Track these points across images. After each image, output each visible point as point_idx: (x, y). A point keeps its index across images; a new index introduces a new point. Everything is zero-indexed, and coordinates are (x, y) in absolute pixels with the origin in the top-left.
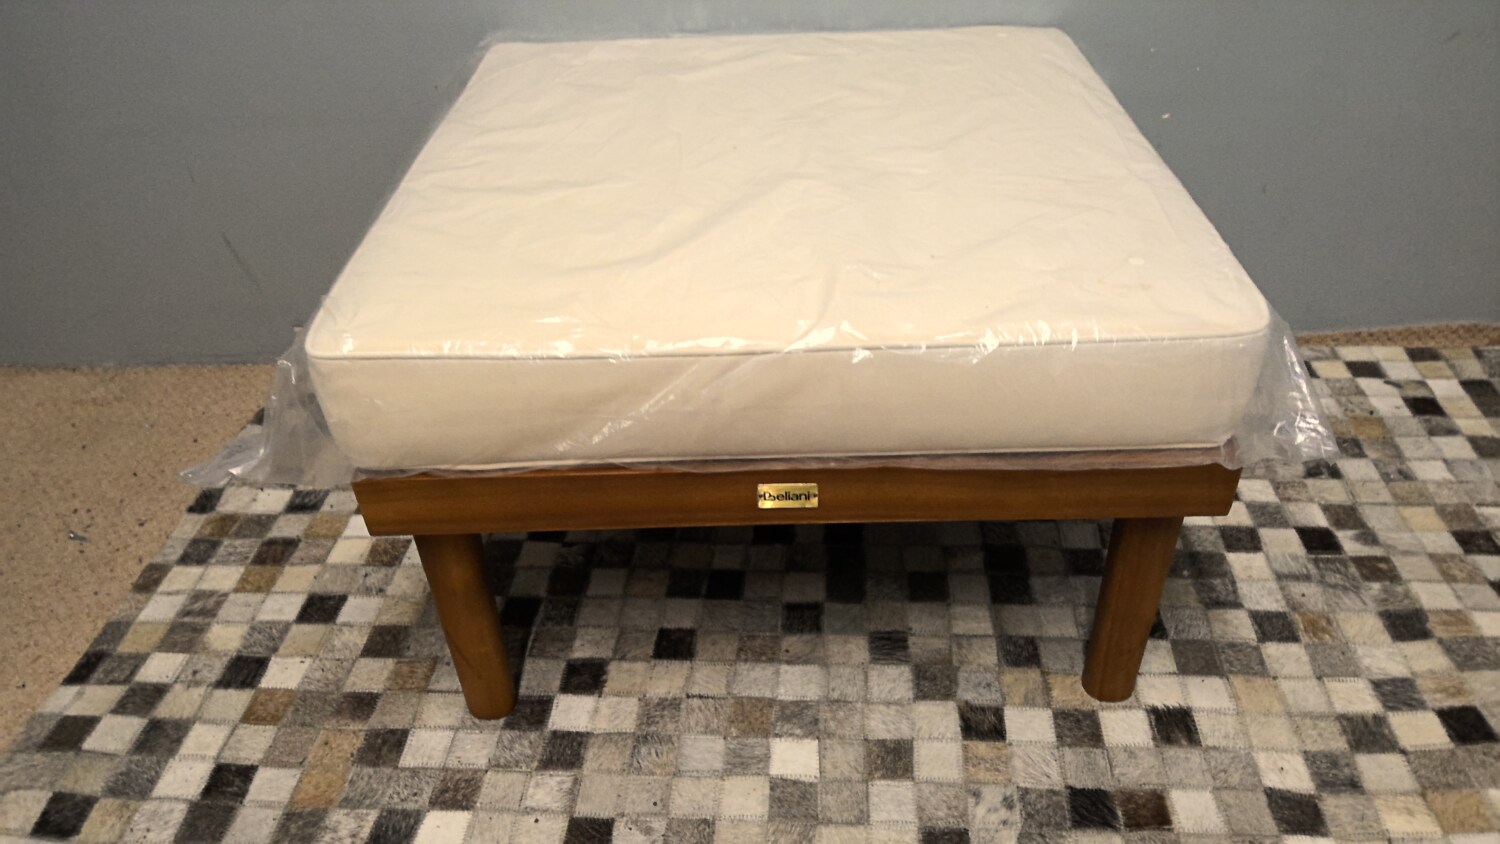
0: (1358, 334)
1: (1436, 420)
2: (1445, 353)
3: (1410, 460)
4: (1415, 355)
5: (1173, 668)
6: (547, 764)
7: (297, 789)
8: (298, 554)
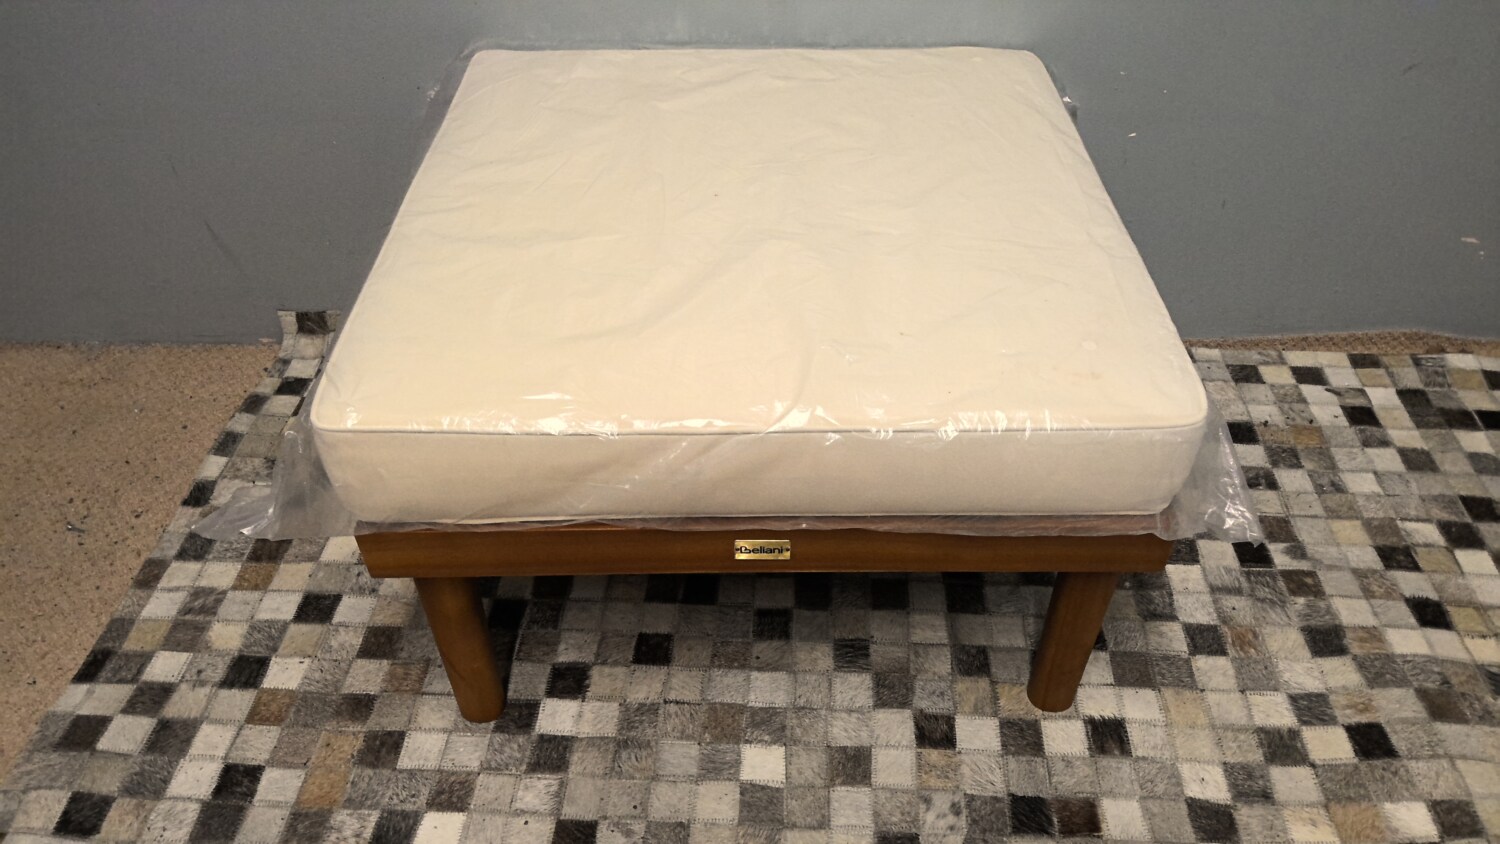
0: (1305, 339)
1: (1370, 430)
2: (1385, 360)
3: (1343, 471)
4: (1358, 362)
5: (1111, 680)
6: (536, 767)
7: (302, 790)
8: (292, 551)
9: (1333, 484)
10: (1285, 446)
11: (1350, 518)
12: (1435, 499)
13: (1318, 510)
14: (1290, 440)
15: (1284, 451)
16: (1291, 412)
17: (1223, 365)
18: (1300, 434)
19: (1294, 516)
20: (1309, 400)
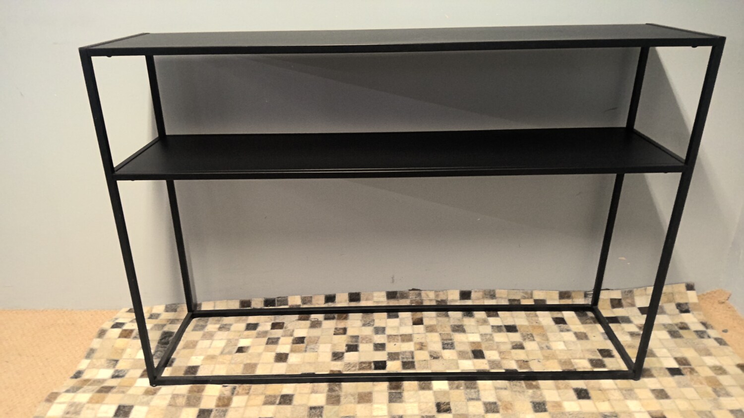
1: (562, 326)
3: (551, 341)
9: (547, 347)
11: (553, 359)
12: (588, 350)
13: (540, 357)
14: (530, 331)
15: (528, 335)
16: (532, 321)
18: (535, 328)
19: (530, 359)
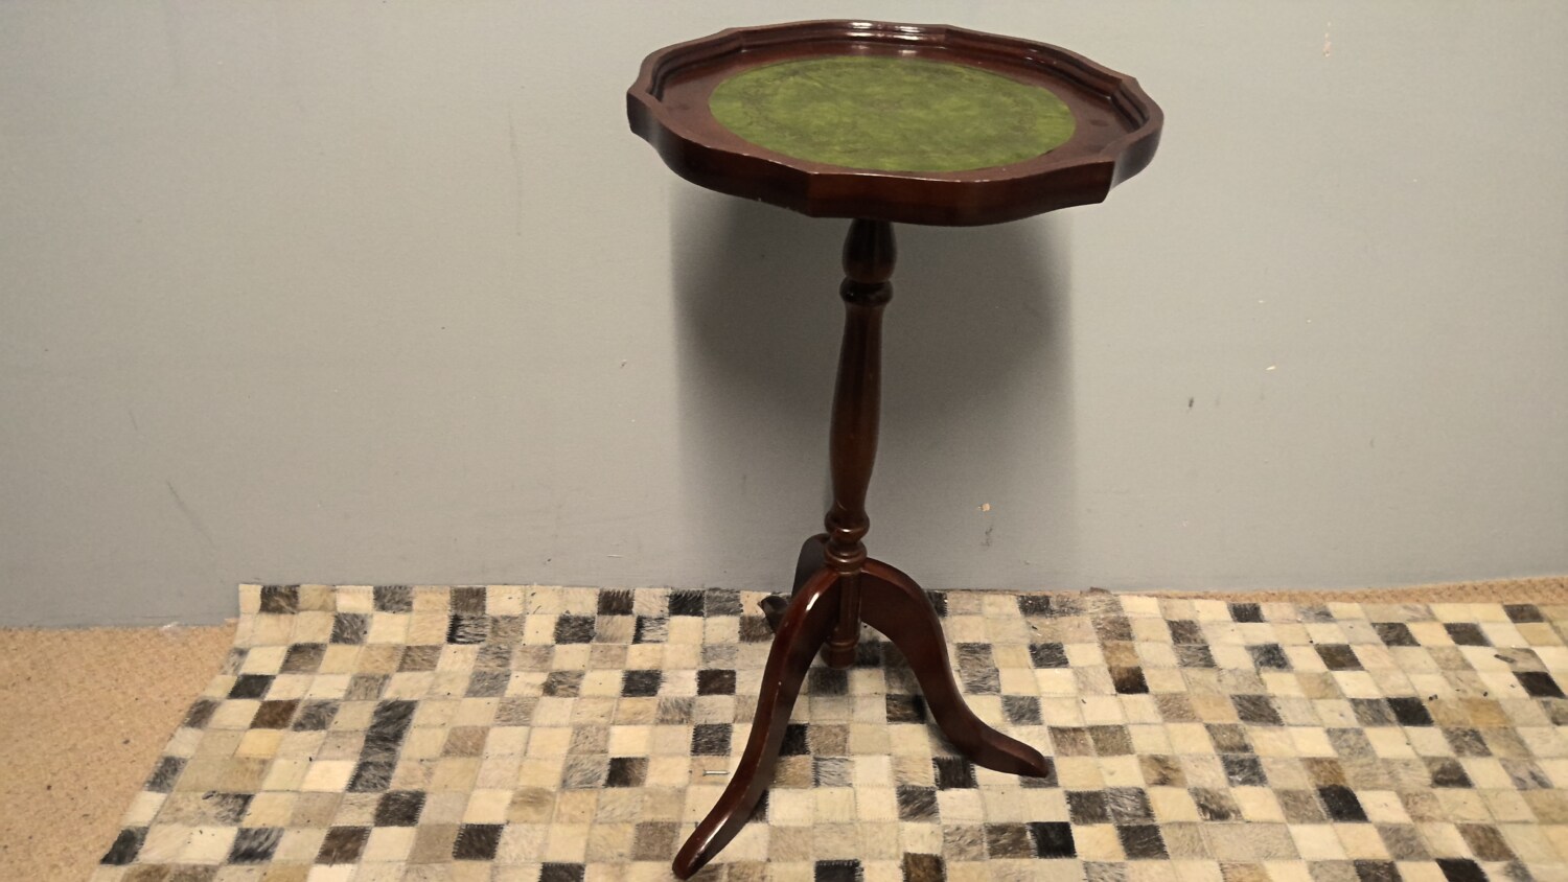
1: (1555, 702)
2: (1545, 611)
3: (1539, 759)
9: (1534, 777)
10: (1467, 728)
13: (1526, 813)
14: (1468, 719)
15: (1466, 734)
16: (1460, 684)
17: (1368, 624)
18: (1477, 710)
19: (1500, 823)
20: (1475, 666)
